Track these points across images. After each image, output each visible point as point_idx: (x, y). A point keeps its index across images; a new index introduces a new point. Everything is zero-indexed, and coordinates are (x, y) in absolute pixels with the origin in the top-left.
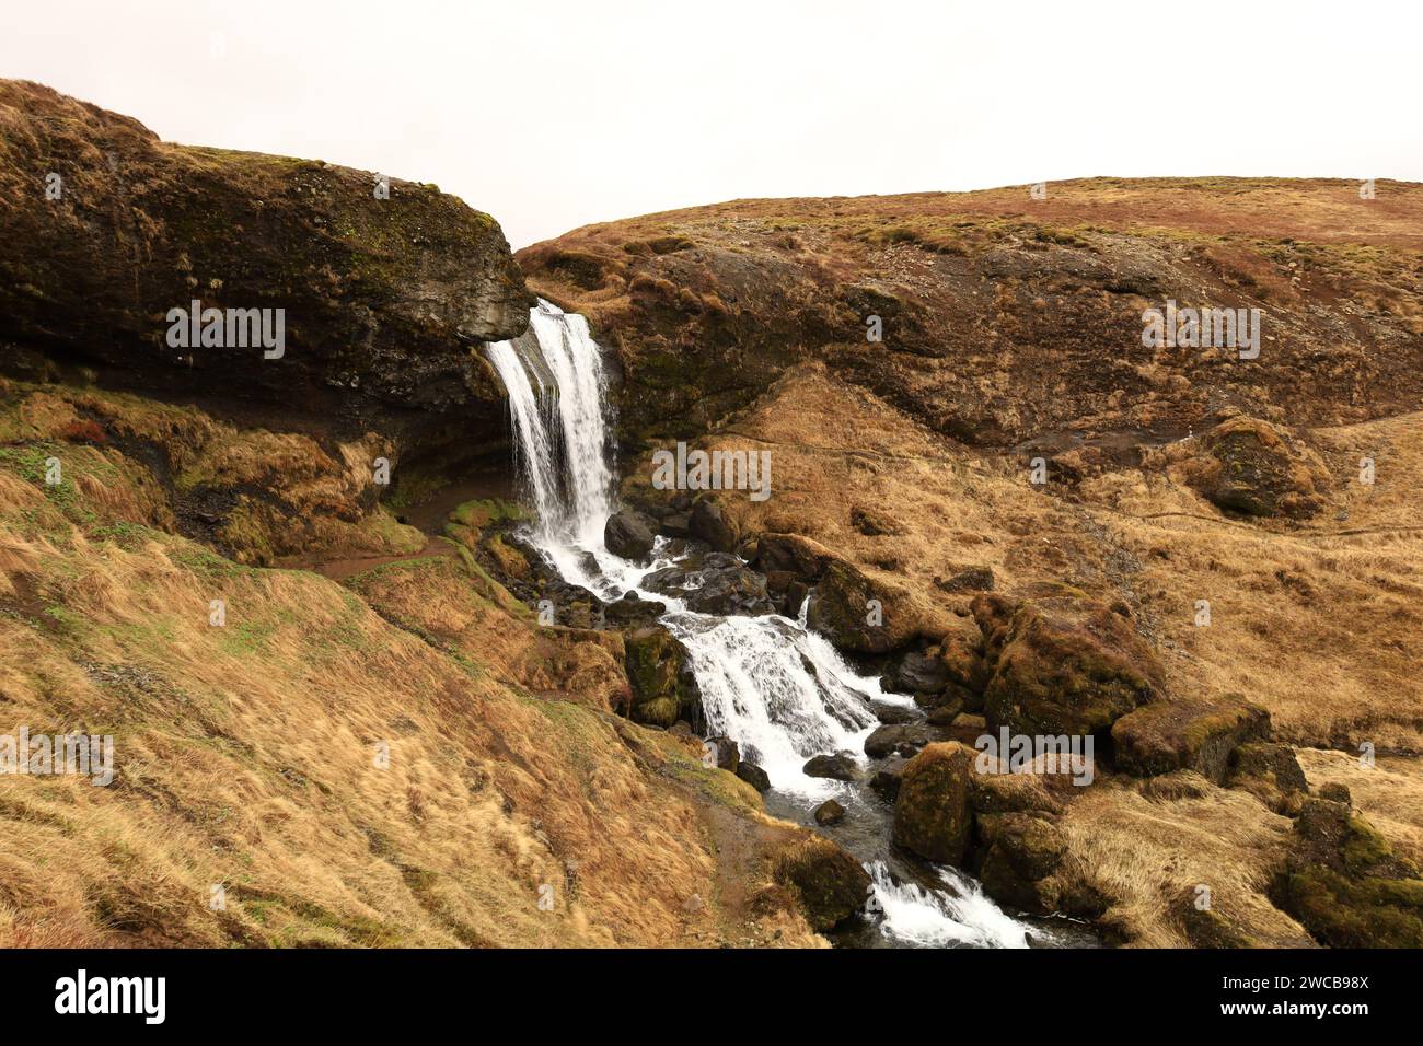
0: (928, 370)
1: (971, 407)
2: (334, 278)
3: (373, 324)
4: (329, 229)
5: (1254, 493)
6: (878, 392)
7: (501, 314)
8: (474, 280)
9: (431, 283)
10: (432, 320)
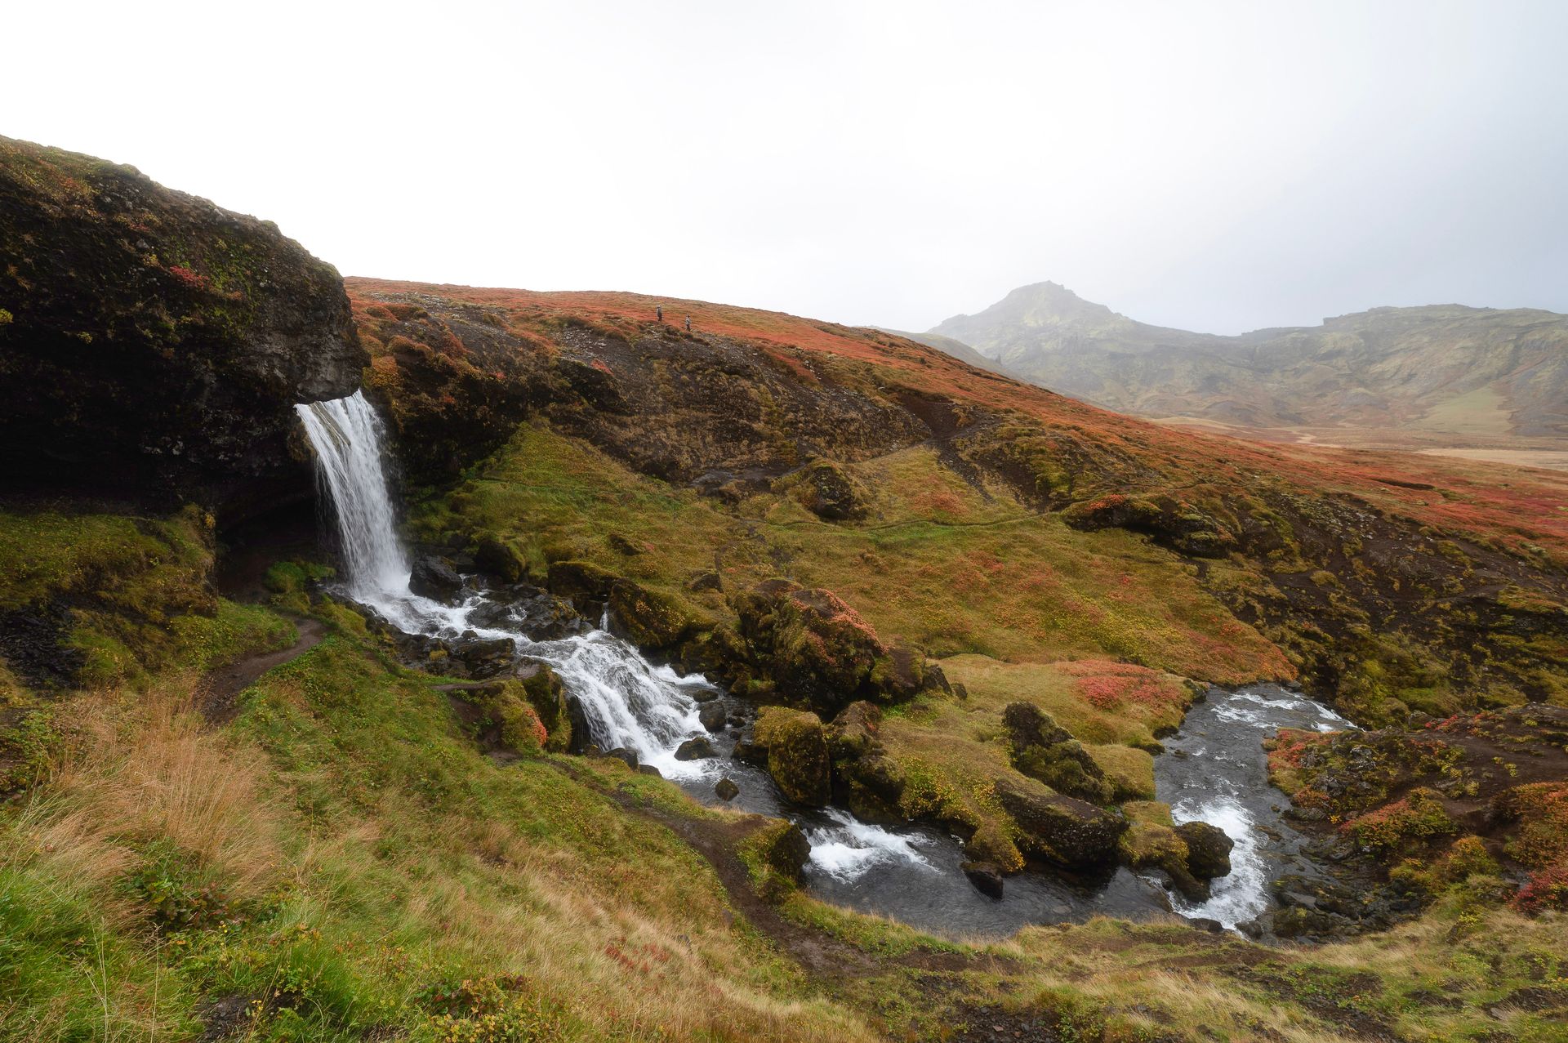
0: (623, 425)
1: (661, 453)
2: (169, 321)
3: (210, 379)
4: (159, 257)
5: (837, 506)
6: (594, 443)
7: (340, 374)
8: (320, 335)
9: (276, 335)
10: (277, 377)
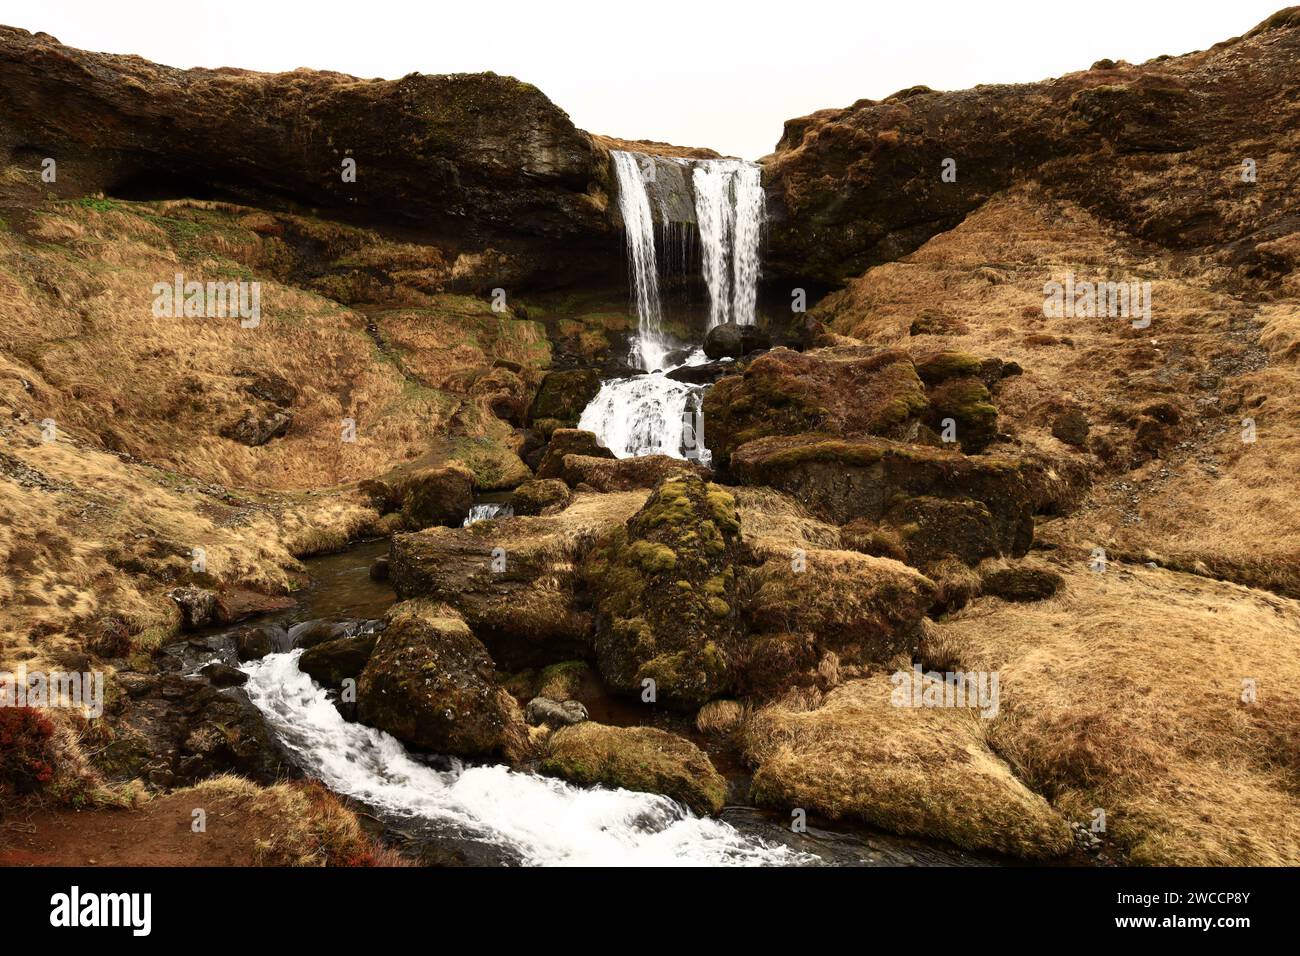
2: (416, 141)
3: (454, 169)
4: (414, 112)
6: (1085, 204)
8: (523, 132)
9: (489, 137)
10: (496, 164)
